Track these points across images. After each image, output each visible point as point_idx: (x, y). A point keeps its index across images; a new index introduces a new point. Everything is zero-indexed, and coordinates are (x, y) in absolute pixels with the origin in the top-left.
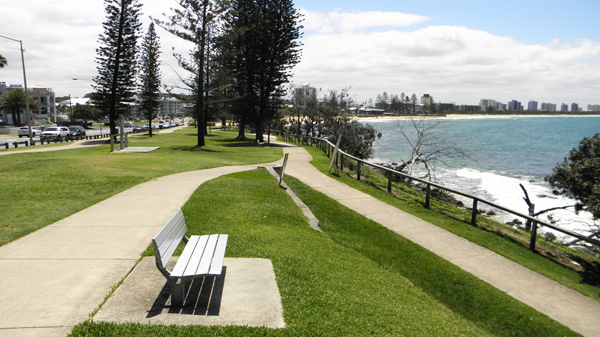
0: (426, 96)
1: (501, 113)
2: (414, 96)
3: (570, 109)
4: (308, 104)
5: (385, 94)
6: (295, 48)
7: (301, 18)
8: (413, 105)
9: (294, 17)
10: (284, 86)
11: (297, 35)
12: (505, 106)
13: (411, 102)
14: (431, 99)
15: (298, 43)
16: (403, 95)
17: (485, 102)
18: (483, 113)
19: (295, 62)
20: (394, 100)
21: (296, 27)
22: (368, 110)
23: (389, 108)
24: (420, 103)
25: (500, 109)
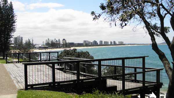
0: (64, 39)
1: (90, 46)
2: (59, 40)
3: (113, 43)
4: (18, 45)
5: (49, 39)
6: (15, 26)
7: (16, 16)
8: (59, 44)
9: (14, 16)
10: (12, 39)
11: (15, 22)
12: (92, 43)
13: (58, 42)
14: (66, 41)
15: (15, 25)
16: (55, 39)
17: (85, 41)
18: (84, 46)
19: (14, 31)
20: (52, 42)
21: (15, 19)
22: (42, 46)
23: (50, 45)
24: (61, 43)
25: (90, 44)
